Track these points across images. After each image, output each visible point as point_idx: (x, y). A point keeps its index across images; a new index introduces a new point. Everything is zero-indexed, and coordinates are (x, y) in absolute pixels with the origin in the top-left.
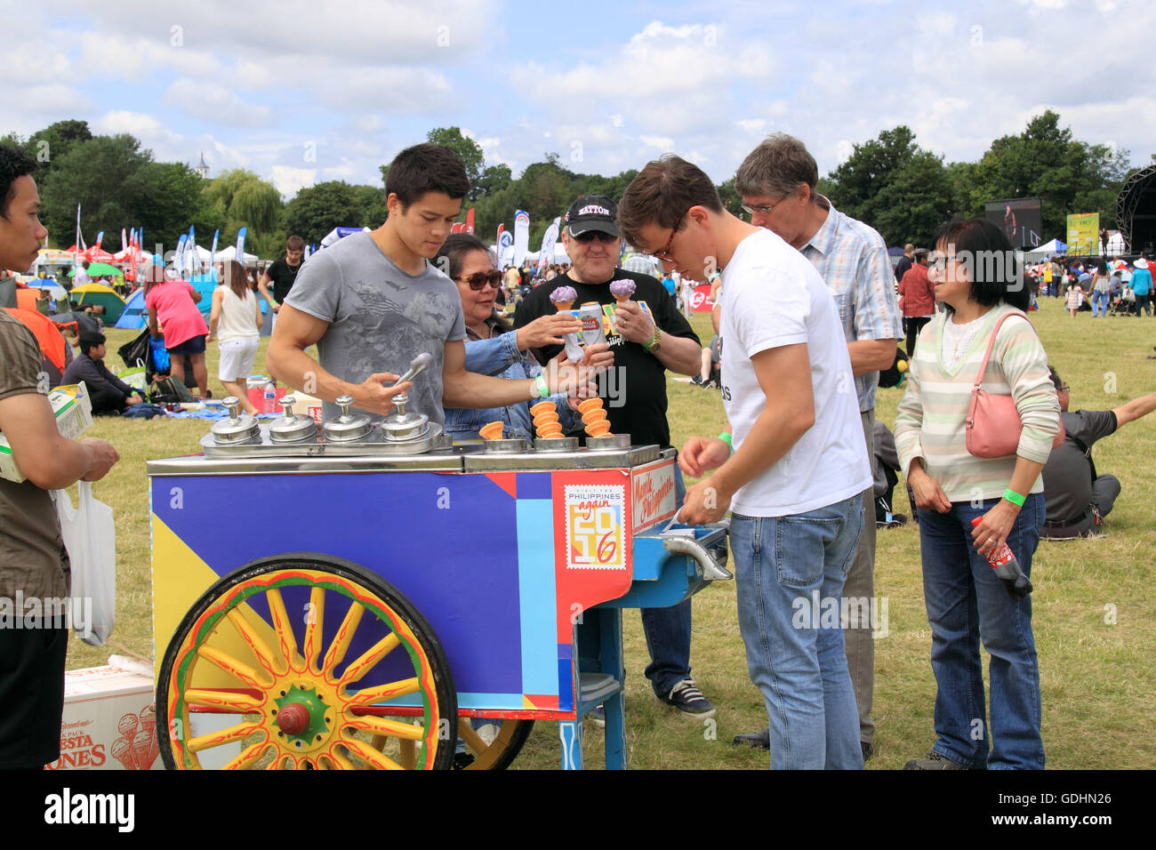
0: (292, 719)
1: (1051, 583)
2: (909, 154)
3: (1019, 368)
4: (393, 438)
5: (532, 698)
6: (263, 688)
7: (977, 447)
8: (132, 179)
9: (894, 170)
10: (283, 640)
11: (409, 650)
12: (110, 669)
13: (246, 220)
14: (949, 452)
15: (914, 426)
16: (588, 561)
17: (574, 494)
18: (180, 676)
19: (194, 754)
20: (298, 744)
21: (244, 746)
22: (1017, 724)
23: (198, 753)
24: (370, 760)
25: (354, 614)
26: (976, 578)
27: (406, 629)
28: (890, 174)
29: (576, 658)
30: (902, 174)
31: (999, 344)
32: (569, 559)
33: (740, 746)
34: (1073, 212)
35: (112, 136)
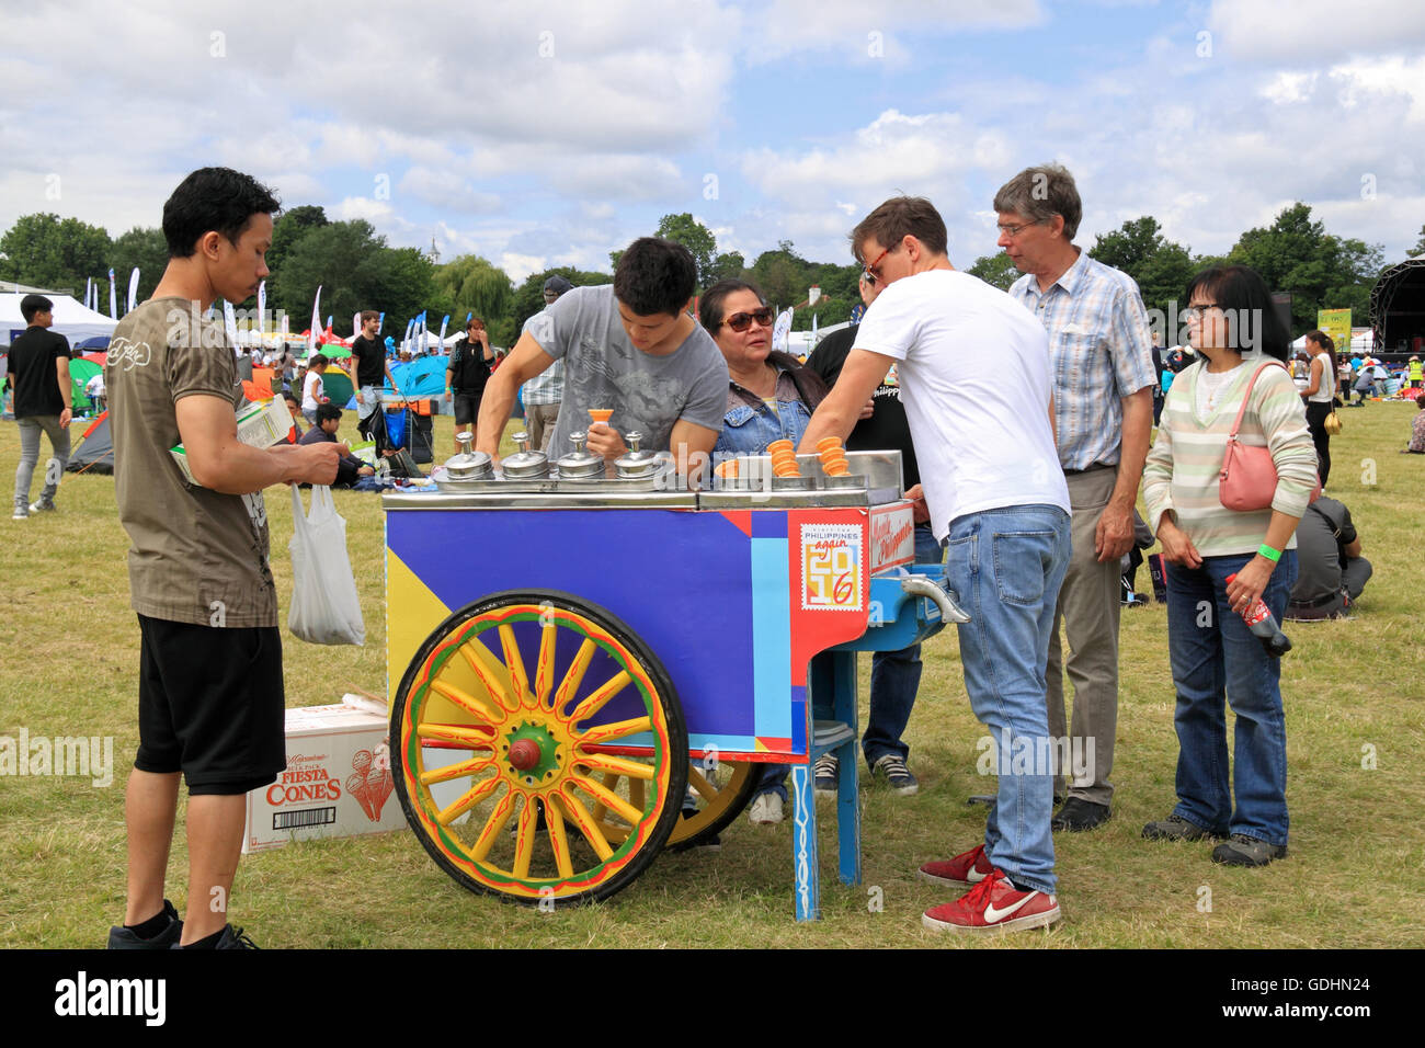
0: (523, 755)
1: (1298, 662)
2: (1154, 245)
3: (1277, 419)
4: (626, 475)
5: (764, 740)
6: (494, 723)
7: (1230, 499)
8: (365, 264)
9: (1138, 262)
10: (514, 676)
11: (640, 688)
12: (344, 707)
13: (475, 306)
14: (1201, 505)
15: (1164, 478)
16: (823, 602)
17: (811, 533)
18: (413, 709)
19: (426, 787)
20: (529, 780)
21: (474, 784)
22: (1261, 786)
23: (431, 787)
24: (600, 798)
25: (585, 651)
26: (1224, 635)
27: (638, 667)
28: (1135, 266)
29: (809, 700)
30: (1148, 266)
31: (1256, 393)
32: (804, 599)
33: (974, 806)
34: (1324, 308)
35: (347, 222)
